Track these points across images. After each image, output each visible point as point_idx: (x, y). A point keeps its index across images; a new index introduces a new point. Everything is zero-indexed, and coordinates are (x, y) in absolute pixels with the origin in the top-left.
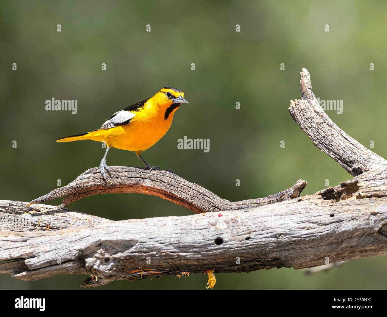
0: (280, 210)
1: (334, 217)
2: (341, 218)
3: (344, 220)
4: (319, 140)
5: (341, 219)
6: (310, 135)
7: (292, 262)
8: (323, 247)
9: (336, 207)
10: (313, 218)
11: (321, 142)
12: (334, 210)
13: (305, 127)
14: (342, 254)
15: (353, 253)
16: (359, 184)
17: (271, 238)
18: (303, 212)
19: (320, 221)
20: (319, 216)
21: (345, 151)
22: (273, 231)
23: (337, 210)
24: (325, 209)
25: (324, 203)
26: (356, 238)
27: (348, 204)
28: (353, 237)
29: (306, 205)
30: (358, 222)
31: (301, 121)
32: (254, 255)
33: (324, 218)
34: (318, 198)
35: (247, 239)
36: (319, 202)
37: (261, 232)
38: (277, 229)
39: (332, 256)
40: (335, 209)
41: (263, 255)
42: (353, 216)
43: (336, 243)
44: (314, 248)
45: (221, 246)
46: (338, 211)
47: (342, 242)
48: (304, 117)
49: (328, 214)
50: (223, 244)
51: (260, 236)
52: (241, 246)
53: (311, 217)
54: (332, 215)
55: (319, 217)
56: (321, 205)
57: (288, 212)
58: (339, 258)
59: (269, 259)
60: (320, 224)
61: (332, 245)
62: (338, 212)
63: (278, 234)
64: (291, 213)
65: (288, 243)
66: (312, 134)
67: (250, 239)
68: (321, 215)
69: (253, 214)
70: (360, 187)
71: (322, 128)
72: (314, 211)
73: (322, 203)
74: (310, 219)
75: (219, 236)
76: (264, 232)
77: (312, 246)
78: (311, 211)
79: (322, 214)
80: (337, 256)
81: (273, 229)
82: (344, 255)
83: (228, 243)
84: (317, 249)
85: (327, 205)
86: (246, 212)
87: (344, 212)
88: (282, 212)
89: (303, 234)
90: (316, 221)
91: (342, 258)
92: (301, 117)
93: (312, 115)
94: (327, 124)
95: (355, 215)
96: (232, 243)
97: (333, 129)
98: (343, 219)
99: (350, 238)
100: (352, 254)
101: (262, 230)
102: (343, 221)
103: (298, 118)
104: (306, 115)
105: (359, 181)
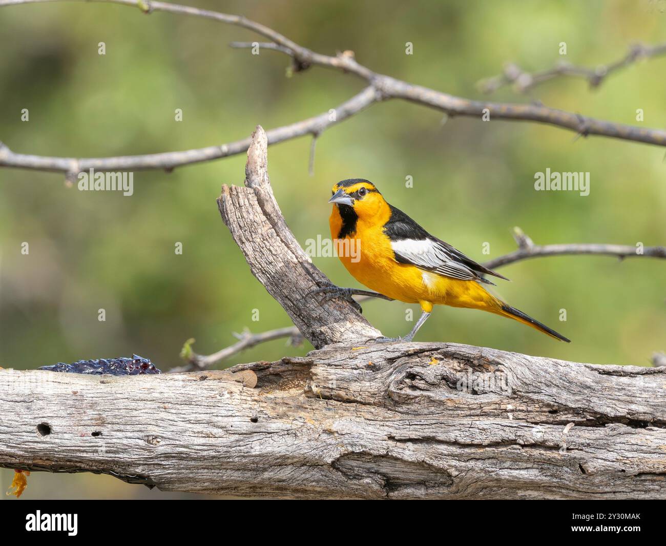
0: (163, 391)
1: (256, 424)
2: (270, 427)
3: (274, 433)
4: (262, 266)
5: (269, 429)
6: (246, 255)
7: (170, 487)
8: (229, 472)
9: (265, 405)
10: (220, 418)
11: (264, 272)
12: (258, 410)
13: (240, 238)
14: (261, 488)
15: (282, 490)
16: (313, 370)
17: (137, 440)
18: (203, 404)
19: (232, 426)
20: (231, 416)
21: (303, 297)
22: (143, 429)
23: (264, 412)
24: (244, 406)
25: (245, 394)
26: (290, 467)
27: (286, 404)
28: (286, 465)
29: (212, 390)
30: (299, 441)
31: (234, 226)
32: (102, 463)
33: (238, 423)
34: (236, 381)
35: (96, 434)
36: (236, 389)
37: (122, 427)
38: (150, 427)
39: (244, 488)
40: (262, 409)
41: (119, 467)
42: (290, 428)
43: (254, 470)
44: (213, 471)
45: (47, 438)
46: (266, 414)
47: (265, 470)
48: (241, 220)
49: (248, 416)
50: (51, 435)
51: (120, 434)
52: (81, 444)
53: (217, 416)
54: (255, 420)
55: (231, 419)
56: (239, 397)
57: (177, 398)
58: (255, 494)
59: (129, 474)
60: (230, 432)
61: (246, 472)
62: (265, 416)
63: (153, 435)
64: (182, 401)
65: (167, 455)
66: (250, 252)
67: (100, 436)
68: (234, 415)
69: (114, 390)
70: (316, 375)
71: (271, 247)
72: (223, 405)
73: (241, 392)
74: (215, 419)
75: (45, 420)
76: (128, 427)
77: (210, 467)
78: (219, 405)
79: (237, 414)
80: (252, 489)
81: (145, 426)
82: (265, 491)
83: (60, 436)
84: (218, 473)
85: (249, 399)
86: (103, 382)
87: (276, 419)
88: (166, 395)
89: (196, 443)
90: (223, 425)
91: (261, 494)
92: (236, 220)
93: (257, 219)
94: (282, 240)
95: (294, 427)
96: (66, 436)
97: (289, 251)
98: (272, 431)
99: (280, 465)
100: (280, 492)
101: (126, 424)
102: (271, 433)
103: (231, 220)
104: (246, 217)
105: (315, 363)
